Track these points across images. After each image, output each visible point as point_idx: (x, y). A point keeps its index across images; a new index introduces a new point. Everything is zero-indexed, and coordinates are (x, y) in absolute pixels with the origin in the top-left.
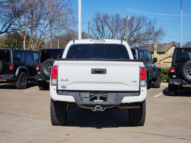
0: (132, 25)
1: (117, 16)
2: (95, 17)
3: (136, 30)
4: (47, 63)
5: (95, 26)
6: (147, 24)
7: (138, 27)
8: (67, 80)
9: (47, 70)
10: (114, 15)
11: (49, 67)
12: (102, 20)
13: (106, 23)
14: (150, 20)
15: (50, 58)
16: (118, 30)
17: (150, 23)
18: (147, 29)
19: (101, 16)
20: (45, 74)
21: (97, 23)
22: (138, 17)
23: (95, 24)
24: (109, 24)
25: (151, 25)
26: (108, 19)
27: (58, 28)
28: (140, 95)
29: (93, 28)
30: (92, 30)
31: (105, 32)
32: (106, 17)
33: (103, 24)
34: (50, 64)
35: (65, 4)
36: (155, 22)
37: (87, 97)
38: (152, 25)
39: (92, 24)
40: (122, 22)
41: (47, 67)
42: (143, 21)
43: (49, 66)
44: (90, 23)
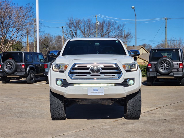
0: (103, 29)
1: (89, 21)
2: (68, 22)
3: (106, 34)
4: (6, 63)
5: (68, 31)
6: (116, 28)
7: (108, 31)
9: (7, 67)
10: (86, 20)
11: (8, 66)
12: (75, 25)
13: (79, 28)
14: (119, 25)
15: (9, 59)
16: (90, 34)
17: (118, 28)
18: (116, 32)
19: (74, 22)
20: (5, 71)
21: (70, 28)
22: (108, 22)
23: (69, 29)
24: (82, 29)
25: (119, 29)
26: (80, 24)
27: (24, 35)
29: (67, 32)
30: (66, 35)
31: (78, 36)
32: (78, 23)
33: (76, 28)
34: (9, 63)
35: (30, 16)
36: (123, 26)
38: (121, 29)
39: (66, 28)
40: (94, 26)
41: (7, 65)
42: (113, 25)
43: (8, 64)
44: (64, 28)
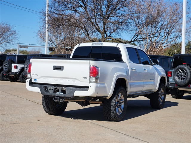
8: (37, 75)
28: (88, 90)
37: (52, 89)
